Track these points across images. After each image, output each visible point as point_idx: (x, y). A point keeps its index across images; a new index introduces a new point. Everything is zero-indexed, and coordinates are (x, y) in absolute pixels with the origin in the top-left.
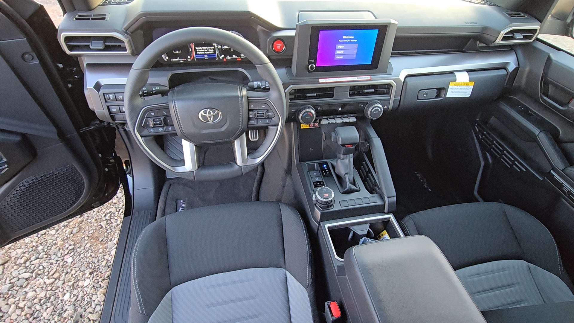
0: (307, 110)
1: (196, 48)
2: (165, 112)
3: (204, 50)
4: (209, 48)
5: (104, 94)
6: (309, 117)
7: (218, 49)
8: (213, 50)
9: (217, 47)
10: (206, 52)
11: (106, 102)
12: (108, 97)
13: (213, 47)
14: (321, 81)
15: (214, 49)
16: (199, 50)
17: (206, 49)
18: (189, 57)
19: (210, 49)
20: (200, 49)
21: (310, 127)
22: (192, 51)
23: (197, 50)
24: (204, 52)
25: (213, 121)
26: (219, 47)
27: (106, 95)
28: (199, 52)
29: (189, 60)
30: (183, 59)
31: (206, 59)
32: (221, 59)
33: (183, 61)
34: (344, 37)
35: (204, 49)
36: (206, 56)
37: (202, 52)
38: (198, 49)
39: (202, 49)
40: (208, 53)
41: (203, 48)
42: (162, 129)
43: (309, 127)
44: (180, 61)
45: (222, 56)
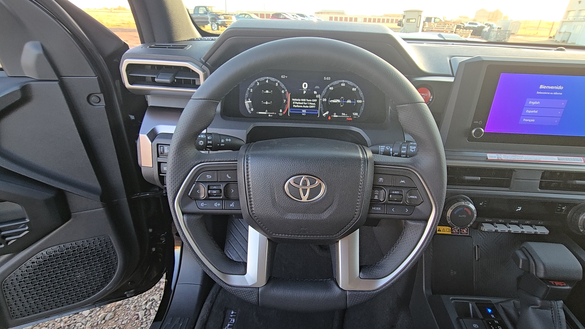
0: (463, 203)
1: (293, 100)
2: (229, 176)
3: (302, 103)
4: (311, 100)
5: (158, 145)
6: (464, 216)
7: (322, 102)
8: (314, 104)
9: (321, 100)
10: (305, 105)
11: (158, 156)
12: (162, 150)
13: (316, 100)
14: (490, 156)
15: (317, 103)
16: (296, 103)
17: (306, 102)
18: (281, 111)
19: (312, 102)
20: (298, 102)
21: (452, 233)
22: (286, 103)
23: (294, 103)
24: (302, 105)
25: (307, 200)
26: (323, 101)
27: (160, 146)
28: (296, 105)
29: (281, 114)
30: (273, 113)
31: (303, 114)
32: (324, 116)
33: (272, 116)
34: (541, 87)
35: (304, 102)
36: (304, 111)
37: (299, 105)
38: (295, 101)
39: (301, 102)
40: (307, 107)
41: (302, 100)
42: (219, 205)
43: (450, 233)
44: (268, 114)
45: (326, 112)
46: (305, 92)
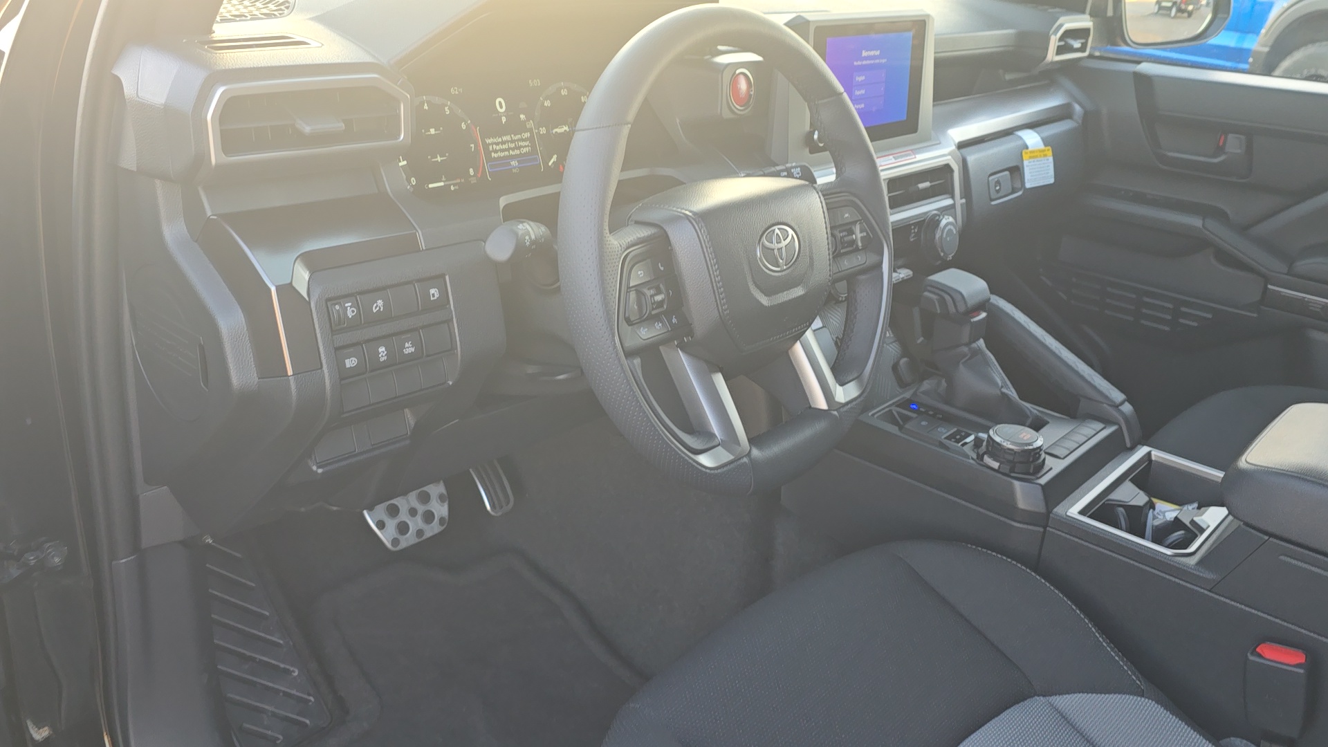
1: (488, 141)
3: (506, 146)
4: (518, 137)
7: (541, 136)
8: (527, 143)
9: (536, 131)
10: (513, 149)
11: (333, 332)
12: (340, 313)
13: (527, 135)
15: (531, 139)
16: (495, 147)
17: (512, 141)
18: (471, 171)
19: (523, 140)
20: (497, 144)
22: (477, 151)
23: (491, 148)
24: (508, 150)
26: (541, 133)
28: (496, 151)
29: (473, 181)
30: (458, 181)
31: (514, 171)
32: (552, 167)
33: (457, 187)
34: (864, 54)
35: (508, 142)
36: (514, 163)
37: (501, 151)
38: (493, 144)
39: (503, 143)
40: (517, 152)
41: (505, 138)
44: (450, 185)
45: (552, 157)
46: (504, 119)
